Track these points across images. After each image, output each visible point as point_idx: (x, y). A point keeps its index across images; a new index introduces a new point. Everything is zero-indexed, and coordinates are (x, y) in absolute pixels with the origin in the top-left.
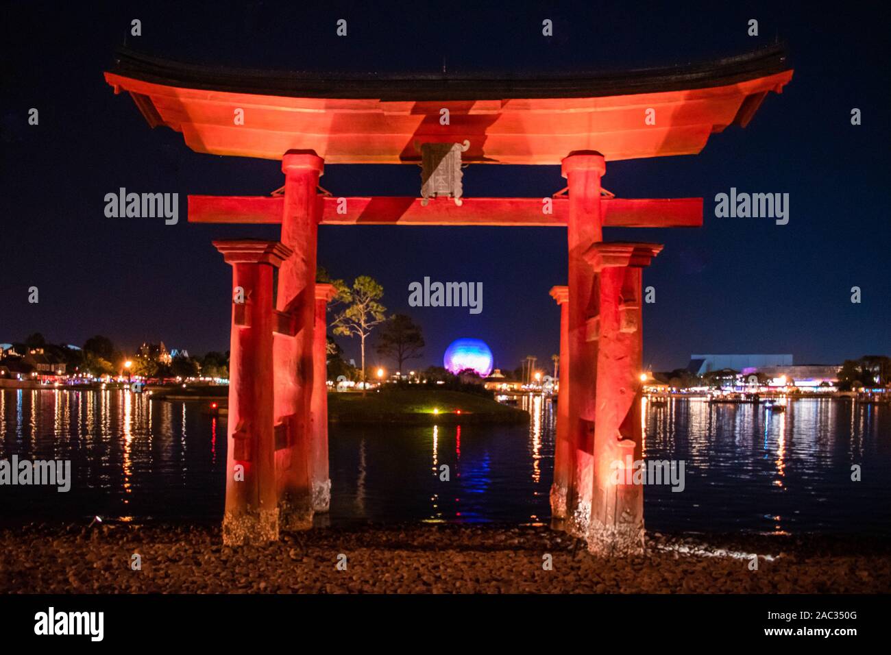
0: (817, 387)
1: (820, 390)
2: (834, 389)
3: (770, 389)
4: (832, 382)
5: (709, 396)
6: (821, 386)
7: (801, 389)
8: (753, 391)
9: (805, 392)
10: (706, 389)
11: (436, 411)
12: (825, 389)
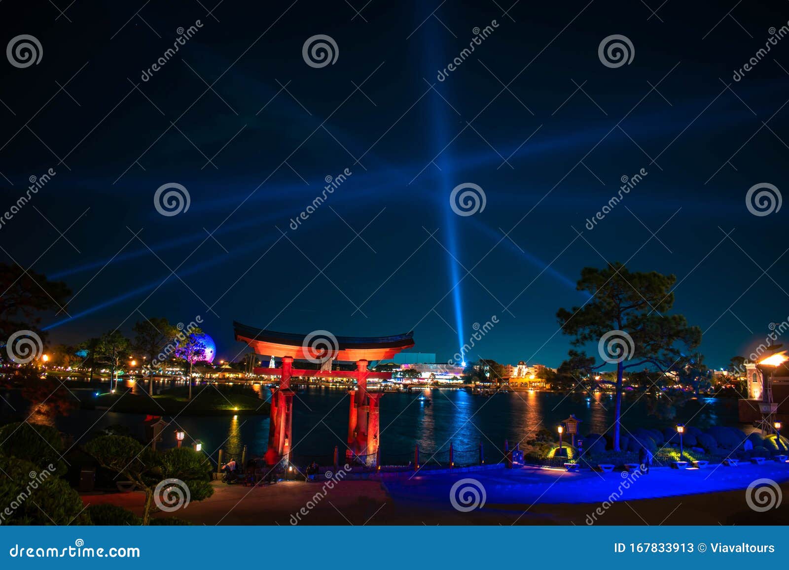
0: (450, 379)
1: (451, 382)
2: (461, 382)
3: (421, 381)
4: (461, 377)
5: (379, 385)
6: (453, 379)
7: (439, 381)
8: (408, 382)
9: (442, 383)
10: (376, 380)
11: (236, 409)
12: (455, 381)
